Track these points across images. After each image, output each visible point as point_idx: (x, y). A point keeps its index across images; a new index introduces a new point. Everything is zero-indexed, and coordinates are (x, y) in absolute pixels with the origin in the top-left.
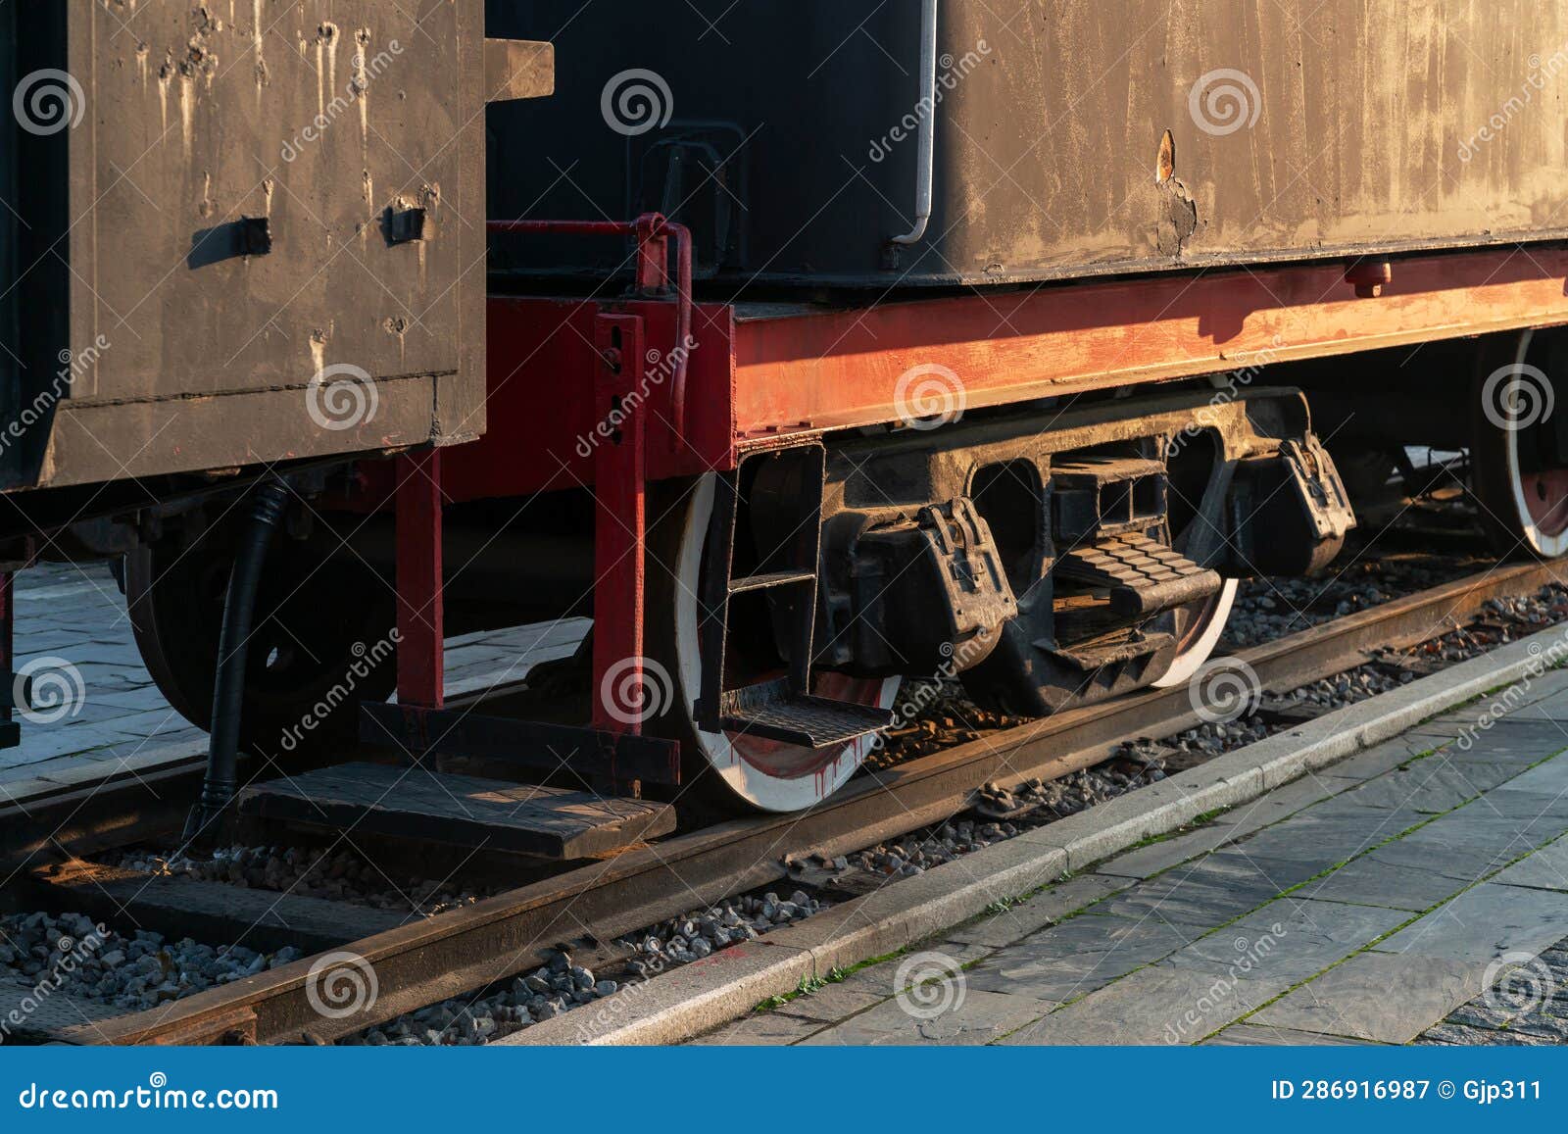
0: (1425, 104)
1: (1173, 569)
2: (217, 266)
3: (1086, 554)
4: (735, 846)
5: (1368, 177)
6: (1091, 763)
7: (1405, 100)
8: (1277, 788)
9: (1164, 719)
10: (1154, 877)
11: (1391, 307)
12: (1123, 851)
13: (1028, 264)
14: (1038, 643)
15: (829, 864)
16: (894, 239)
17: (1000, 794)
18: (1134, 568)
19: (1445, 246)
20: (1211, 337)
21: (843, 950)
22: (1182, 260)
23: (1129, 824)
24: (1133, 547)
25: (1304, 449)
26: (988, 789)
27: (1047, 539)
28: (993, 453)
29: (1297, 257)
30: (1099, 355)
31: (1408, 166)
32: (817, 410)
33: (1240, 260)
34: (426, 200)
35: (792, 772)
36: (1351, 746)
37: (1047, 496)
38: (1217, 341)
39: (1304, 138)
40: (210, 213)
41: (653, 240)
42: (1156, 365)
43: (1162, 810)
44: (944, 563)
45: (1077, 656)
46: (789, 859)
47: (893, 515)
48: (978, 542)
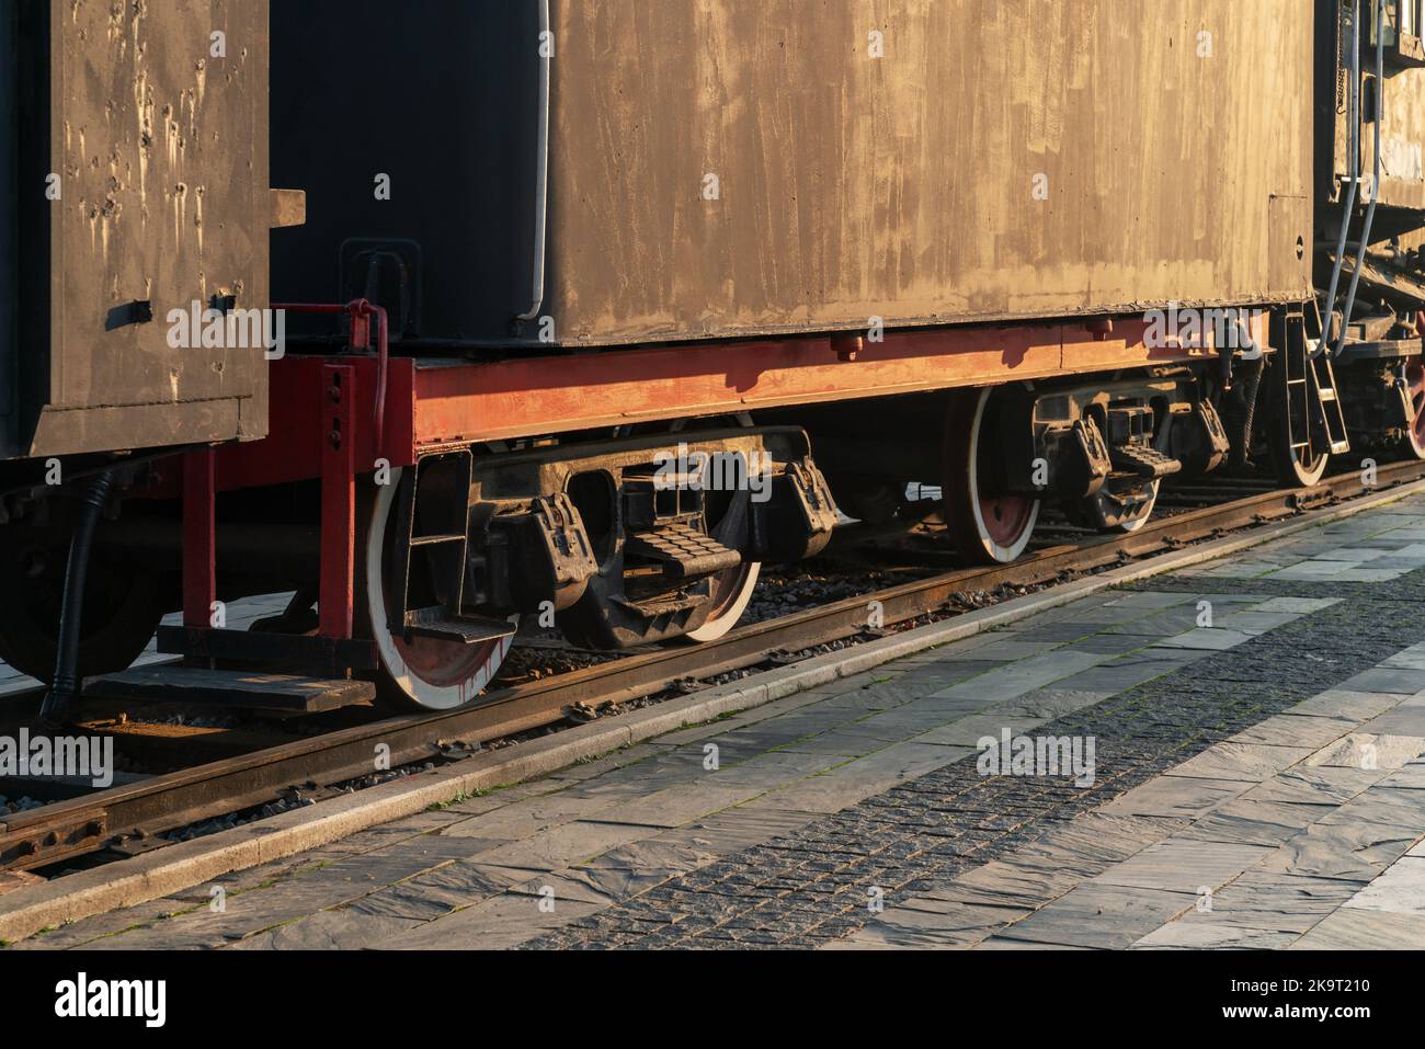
0: (887, 224)
1: (707, 549)
2: (120, 329)
3: (646, 537)
4: (404, 732)
5: (844, 276)
6: (651, 692)
7: (872, 222)
8: (777, 699)
9: (704, 665)
10: (688, 744)
11: (869, 368)
12: (668, 732)
13: (606, 334)
14: (613, 597)
15: (468, 747)
16: (519, 317)
17: (587, 709)
18: (680, 547)
19: (902, 325)
20: (734, 388)
21: (483, 778)
22: (711, 332)
23: (672, 715)
24: (680, 534)
25: (803, 469)
26: (578, 705)
27: (620, 526)
28: (582, 465)
29: (792, 331)
30: (655, 397)
31: (874, 268)
32: (466, 429)
33: (752, 333)
34: (235, 290)
35: (443, 683)
36: (832, 675)
37: (620, 496)
38: (739, 391)
39: (798, 249)
40: (117, 298)
41: (361, 317)
42: (695, 406)
43: (696, 707)
44: (549, 535)
45: (639, 607)
46: (440, 743)
47: (514, 505)
48: (571, 522)
